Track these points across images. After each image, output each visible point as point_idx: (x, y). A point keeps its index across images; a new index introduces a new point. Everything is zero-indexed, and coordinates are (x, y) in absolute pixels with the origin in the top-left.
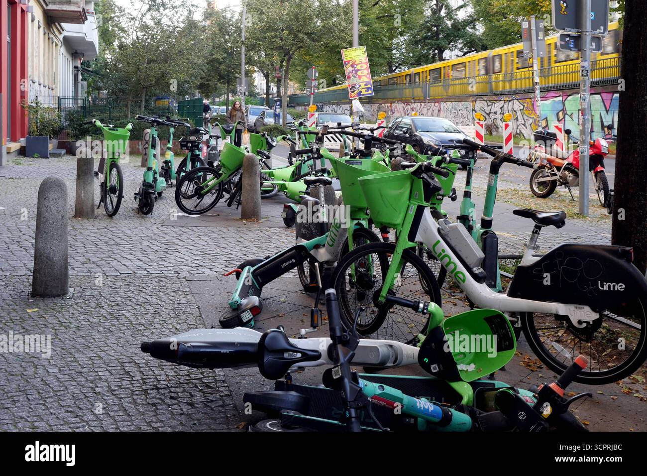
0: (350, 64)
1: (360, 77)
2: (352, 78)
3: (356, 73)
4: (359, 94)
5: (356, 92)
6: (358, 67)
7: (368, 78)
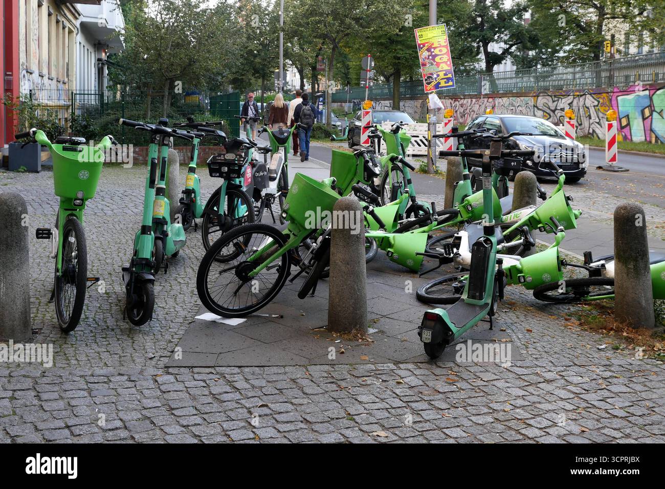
0: (426, 48)
1: (438, 64)
2: (428, 65)
3: (433, 59)
4: (437, 86)
5: (433, 84)
6: (437, 52)
7: (448, 66)
